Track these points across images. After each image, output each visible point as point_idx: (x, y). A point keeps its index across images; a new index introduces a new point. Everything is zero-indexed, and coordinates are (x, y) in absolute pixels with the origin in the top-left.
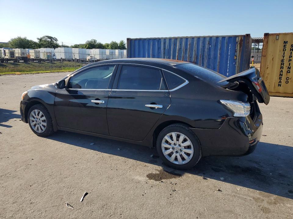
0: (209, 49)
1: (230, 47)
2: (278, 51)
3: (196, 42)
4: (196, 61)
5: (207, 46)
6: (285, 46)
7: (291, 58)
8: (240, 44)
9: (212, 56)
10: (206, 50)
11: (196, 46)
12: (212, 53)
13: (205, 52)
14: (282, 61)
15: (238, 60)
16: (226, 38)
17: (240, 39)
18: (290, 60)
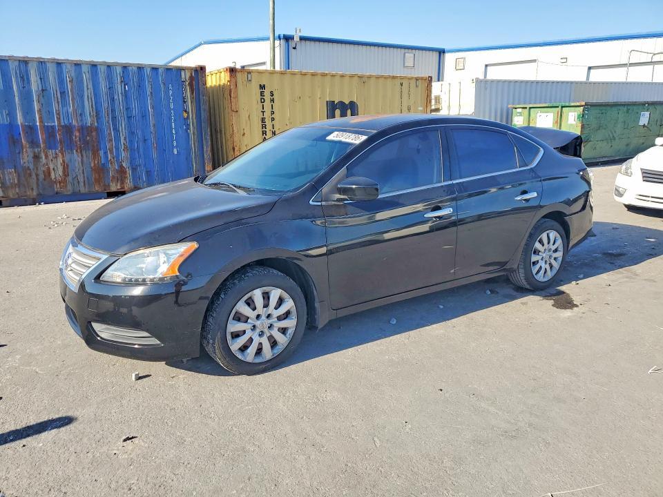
0: (126, 95)
1: (171, 92)
2: (255, 102)
3: (88, 76)
4: (96, 124)
5: (119, 88)
6: (262, 94)
7: (273, 116)
8: (191, 85)
9: (135, 112)
10: (119, 97)
11: (90, 86)
12: (134, 105)
13: (117, 102)
14: (263, 120)
15: (193, 119)
16: (160, 71)
17: (188, 75)
18: (273, 119)
